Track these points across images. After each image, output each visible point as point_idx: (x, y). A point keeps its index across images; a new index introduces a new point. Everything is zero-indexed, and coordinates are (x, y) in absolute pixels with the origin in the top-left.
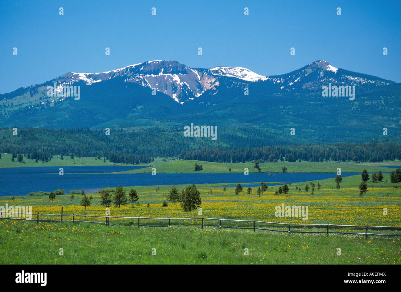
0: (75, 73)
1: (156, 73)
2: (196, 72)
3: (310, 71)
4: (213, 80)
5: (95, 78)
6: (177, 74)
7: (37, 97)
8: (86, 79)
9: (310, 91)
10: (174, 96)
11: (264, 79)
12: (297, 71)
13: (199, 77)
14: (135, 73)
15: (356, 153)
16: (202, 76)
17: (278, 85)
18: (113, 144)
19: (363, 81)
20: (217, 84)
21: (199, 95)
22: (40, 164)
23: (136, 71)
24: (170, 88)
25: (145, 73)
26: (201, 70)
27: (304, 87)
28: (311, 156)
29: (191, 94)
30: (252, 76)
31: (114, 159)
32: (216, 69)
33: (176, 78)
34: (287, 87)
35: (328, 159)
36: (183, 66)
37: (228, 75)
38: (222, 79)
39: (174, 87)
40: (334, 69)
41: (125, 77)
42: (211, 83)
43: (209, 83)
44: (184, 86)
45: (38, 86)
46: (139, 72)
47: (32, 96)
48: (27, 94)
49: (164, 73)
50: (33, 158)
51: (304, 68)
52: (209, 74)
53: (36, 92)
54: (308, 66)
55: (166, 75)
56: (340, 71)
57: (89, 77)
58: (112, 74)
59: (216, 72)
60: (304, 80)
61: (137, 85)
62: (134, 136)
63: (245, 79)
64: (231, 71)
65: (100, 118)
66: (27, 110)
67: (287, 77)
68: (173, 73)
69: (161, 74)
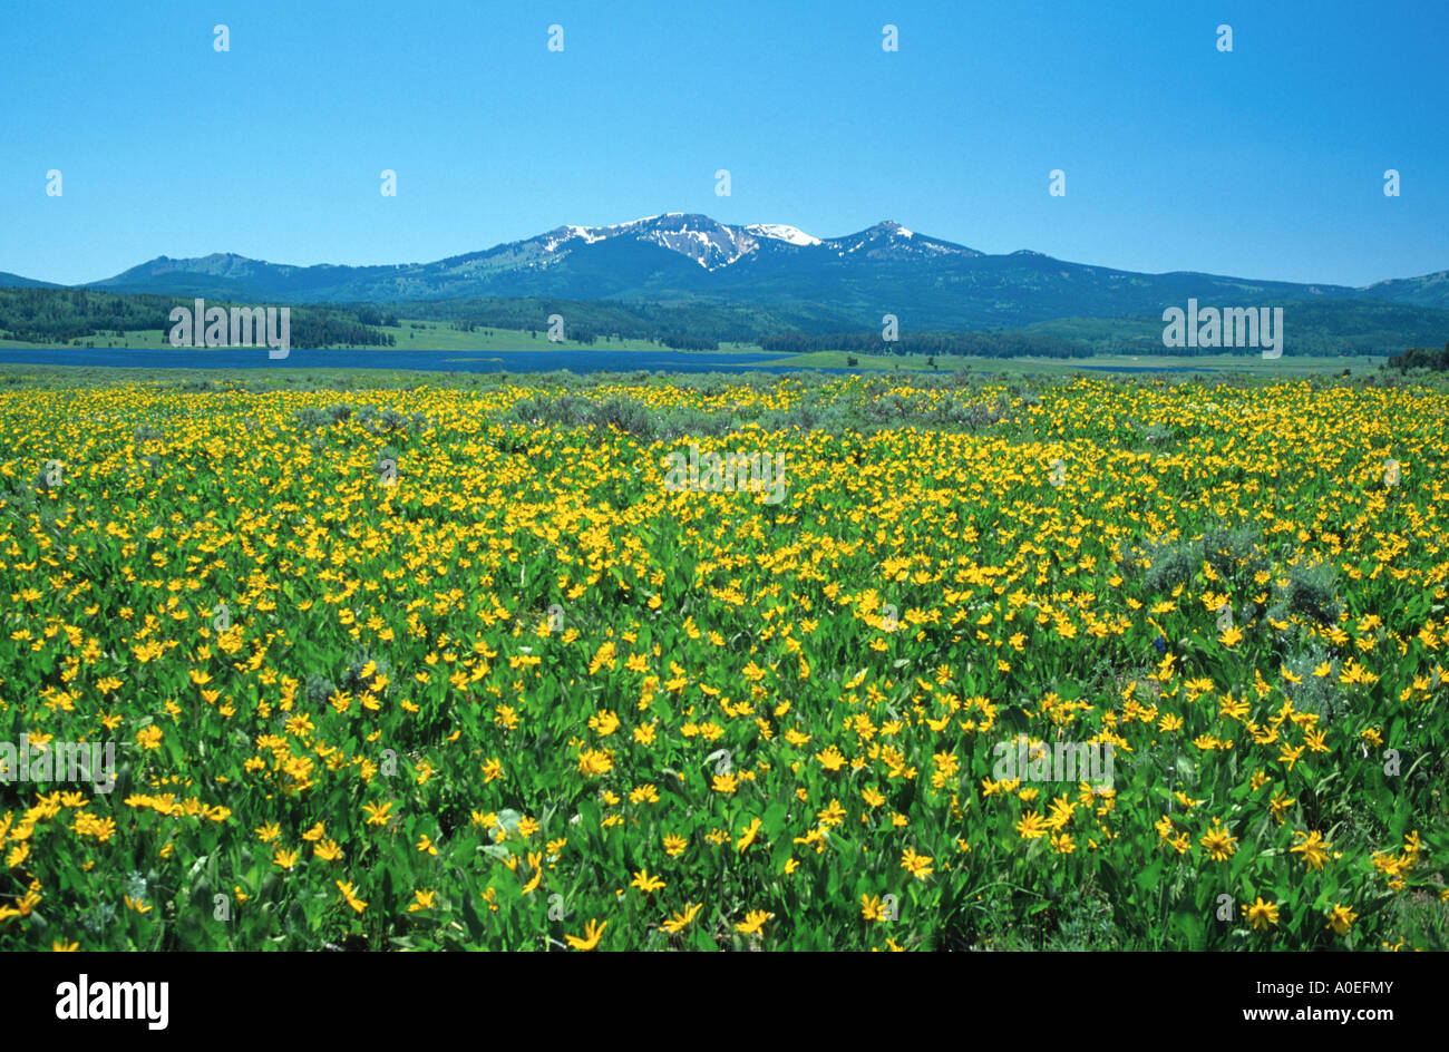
0: (571, 227)
1: (677, 229)
2: (728, 230)
3: (877, 234)
4: (751, 242)
5: (597, 234)
6: (705, 231)
7: (523, 256)
8: (585, 235)
9: (877, 261)
10: (701, 260)
11: (817, 242)
12: (858, 234)
13: (732, 237)
14: (649, 230)
15: (980, 344)
16: (737, 235)
17: (836, 251)
18: (655, 322)
19: (946, 251)
20: (757, 246)
21: (732, 261)
22: (584, 347)
23: (651, 225)
24: (695, 251)
25: (663, 230)
26: (734, 228)
27: (869, 255)
28: (925, 347)
29: (723, 259)
30: (801, 238)
31: (671, 343)
32: (755, 226)
33: (703, 237)
34: (847, 254)
35: (944, 352)
36: (712, 222)
37: (770, 236)
38: (763, 241)
39: (701, 249)
40: (908, 233)
41: (638, 234)
42: (749, 246)
43: (746, 246)
44: (714, 248)
45: (522, 242)
46: (655, 228)
47: (516, 255)
48: (510, 253)
49: (688, 229)
50: (574, 339)
51: (869, 230)
52: (746, 233)
53: (521, 250)
54: (873, 228)
55: (690, 233)
56: (916, 236)
57: (589, 232)
58: (619, 229)
59: (755, 230)
60: (869, 246)
61: (654, 245)
62: (680, 312)
63: (791, 241)
64: (774, 231)
65: (610, 287)
66: (511, 274)
67: (847, 241)
68: (699, 230)
69: (683, 231)
